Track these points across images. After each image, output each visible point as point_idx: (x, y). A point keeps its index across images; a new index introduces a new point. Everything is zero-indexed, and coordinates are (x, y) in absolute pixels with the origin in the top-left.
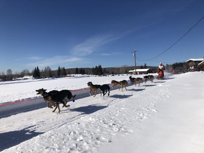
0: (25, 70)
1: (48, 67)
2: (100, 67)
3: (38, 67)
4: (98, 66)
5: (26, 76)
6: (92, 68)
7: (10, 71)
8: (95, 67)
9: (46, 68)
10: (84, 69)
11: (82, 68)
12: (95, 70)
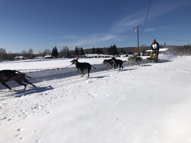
0: (46, 50)
1: (66, 47)
2: (115, 46)
3: (56, 47)
4: (113, 46)
5: (47, 55)
6: (108, 47)
7: (31, 50)
8: (110, 47)
9: (64, 48)
10: (101, 49)
11: (98, 48)
12: (110, 50)
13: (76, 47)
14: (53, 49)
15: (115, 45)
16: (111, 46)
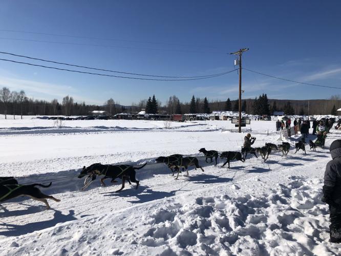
4: (262, 96)
8: (258, 98)
13: (194, 98)
14: (150, 99)
15: (266, 95)
16: (260, 97)
